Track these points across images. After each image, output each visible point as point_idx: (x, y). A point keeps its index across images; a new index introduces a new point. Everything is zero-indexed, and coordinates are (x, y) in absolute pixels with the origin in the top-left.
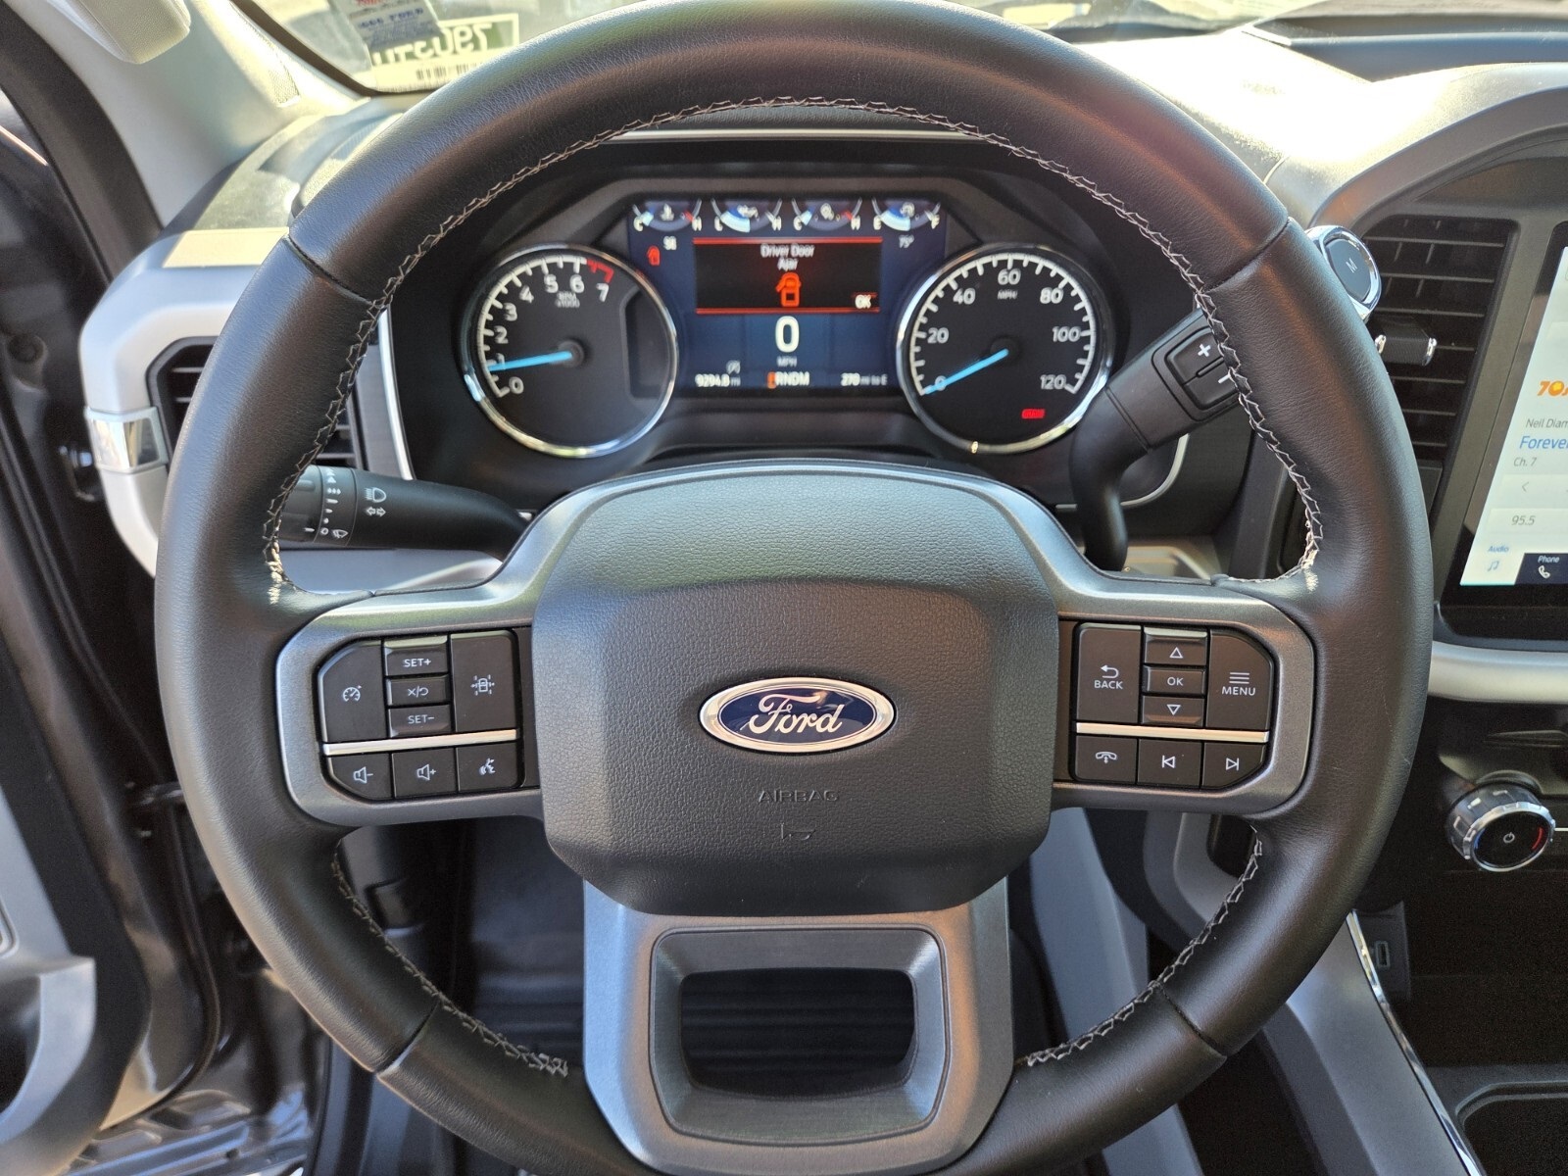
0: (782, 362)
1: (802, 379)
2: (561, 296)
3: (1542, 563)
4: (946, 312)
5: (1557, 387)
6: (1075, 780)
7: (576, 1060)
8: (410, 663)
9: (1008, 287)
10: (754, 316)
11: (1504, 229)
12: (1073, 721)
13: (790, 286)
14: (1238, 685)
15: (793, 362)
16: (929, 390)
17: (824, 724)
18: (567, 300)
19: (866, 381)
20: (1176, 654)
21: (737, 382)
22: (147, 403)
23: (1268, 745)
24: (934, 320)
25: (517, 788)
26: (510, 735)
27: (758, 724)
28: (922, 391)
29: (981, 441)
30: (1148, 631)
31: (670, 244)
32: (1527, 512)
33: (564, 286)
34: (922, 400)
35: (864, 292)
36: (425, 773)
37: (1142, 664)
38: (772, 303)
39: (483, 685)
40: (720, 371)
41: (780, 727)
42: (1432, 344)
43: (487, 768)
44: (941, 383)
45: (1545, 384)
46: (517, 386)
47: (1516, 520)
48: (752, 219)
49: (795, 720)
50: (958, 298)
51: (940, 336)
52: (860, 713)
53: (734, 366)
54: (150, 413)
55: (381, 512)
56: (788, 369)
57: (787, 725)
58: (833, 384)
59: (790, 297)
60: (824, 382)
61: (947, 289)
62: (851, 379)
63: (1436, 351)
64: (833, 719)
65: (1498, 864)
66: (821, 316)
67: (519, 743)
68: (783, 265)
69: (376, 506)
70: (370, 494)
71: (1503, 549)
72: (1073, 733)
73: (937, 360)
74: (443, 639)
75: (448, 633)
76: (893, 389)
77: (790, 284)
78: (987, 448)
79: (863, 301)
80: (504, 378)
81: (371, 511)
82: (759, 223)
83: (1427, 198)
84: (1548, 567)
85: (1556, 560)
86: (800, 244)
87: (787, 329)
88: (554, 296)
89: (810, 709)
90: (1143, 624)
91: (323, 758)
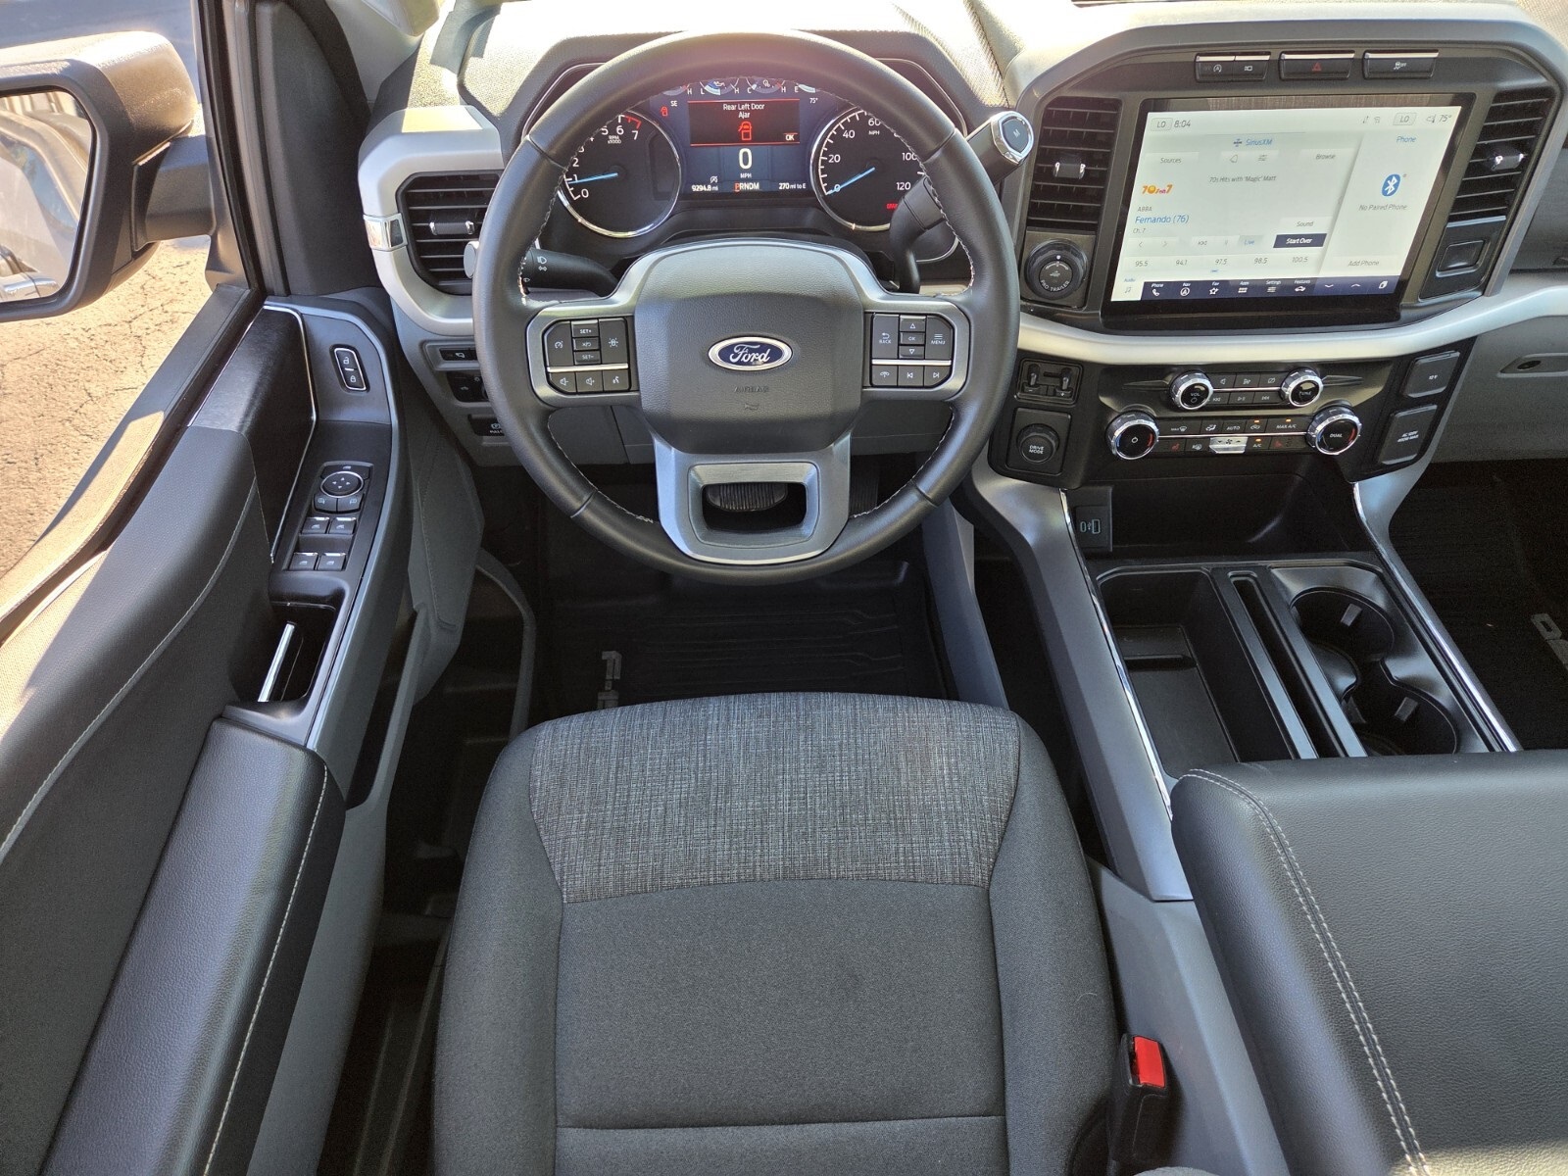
0: (742, 176)
1: (756, 186)
2: (610, 137)
3: (1154, 288)
4: (838, 144)
5: (1152, 189)
6: (873, 386)
7: (656, 516)
8: (583, 332)
9: (874, 128)
10: (725, 149)
11: (1115, 104)
12: (871, 358)
13: (747, 128)
14: (938, 340)
15: (749, 175)
16: (830, 192)
17: (762, 357)
18: (614, 140)
19: (793, 186)
20: (913, 327)
21: (716, 188)
22: (396, 210)
23: (951, 366)
24: (831, 149)
25: (628, 391)
26: (626, 366)
27: (734, 357)
28: (826, 194)
29: (857, 224)
30: (902, 317)
31: (674, 104)
32: (1143, 259)
33: (613, 132)
34: (826, 198)
35: (790, 132)
36: (590, 382)
37: (899, 332)
38: (737, 140)
39: (613, 342)
40: (706, 183)
41: (743, 359)
42: (1083, 166)
43: (616, 380)
44: (837, 188)
45: (1146, 187)
46: (585, 194)
47: (1139, 264)
48: (722, 88)
49: (750, 356)
50: (845, 135)
51: (836, 158)
52: (776, 353)
53: (714, 179)
54: (398, 217)
55: (545, 269)
56: (746, 180)
57: (746, 358)
58: (774, 190)
59: (746, 135)
60: (767, 188)
61: (838, 130)
62: (784, 186)
63: (1085, 169)
64: (766, 355)
65: (1127, 455)
66: (765, 148)
67: (629, 369)
68: (741, 115)
69: (543, 266)
70: (539, 259)
71: (1132, 280)
72: (871, 365)
73: (834, 174)
74: (596, 321)
75: (598, 319)
76: (809, 192)
77: (746, 127)
78: (860, 227)
79: (790, 137)
80: (577, 189)
81: (540, 268)
82: (727, 90)
83: (1076, 87)
84: (1158, 289)
85: (1162, 285)
86: (756, 103)
87: (745, 154)
88: (607, 137)
89: (755, 351)
90: (900, 314)
91: (547, 373)
